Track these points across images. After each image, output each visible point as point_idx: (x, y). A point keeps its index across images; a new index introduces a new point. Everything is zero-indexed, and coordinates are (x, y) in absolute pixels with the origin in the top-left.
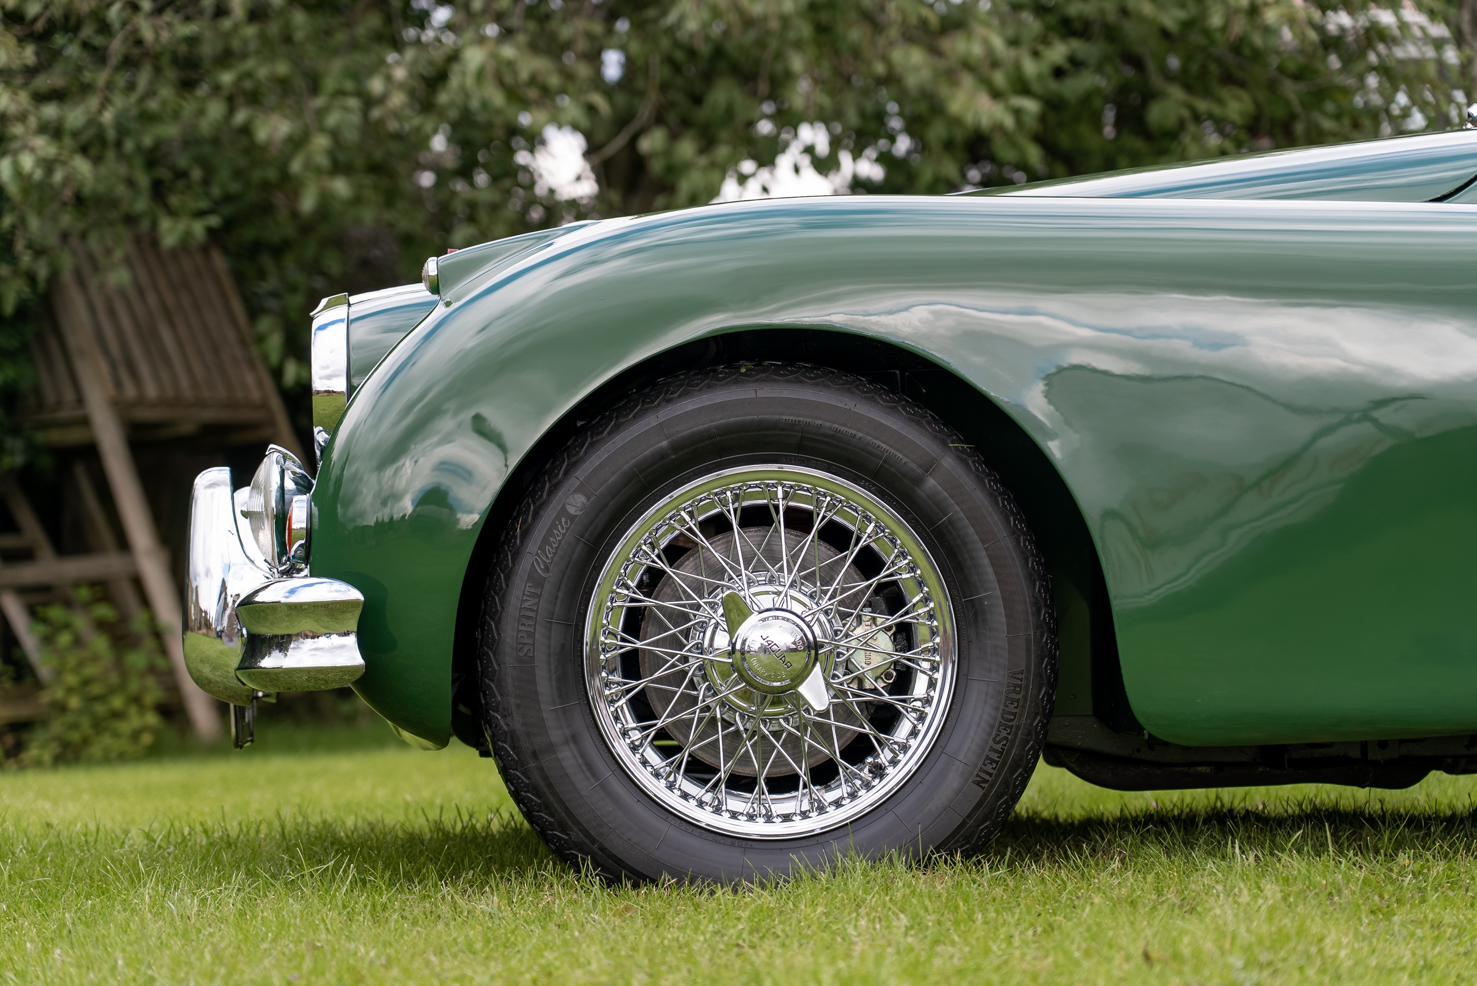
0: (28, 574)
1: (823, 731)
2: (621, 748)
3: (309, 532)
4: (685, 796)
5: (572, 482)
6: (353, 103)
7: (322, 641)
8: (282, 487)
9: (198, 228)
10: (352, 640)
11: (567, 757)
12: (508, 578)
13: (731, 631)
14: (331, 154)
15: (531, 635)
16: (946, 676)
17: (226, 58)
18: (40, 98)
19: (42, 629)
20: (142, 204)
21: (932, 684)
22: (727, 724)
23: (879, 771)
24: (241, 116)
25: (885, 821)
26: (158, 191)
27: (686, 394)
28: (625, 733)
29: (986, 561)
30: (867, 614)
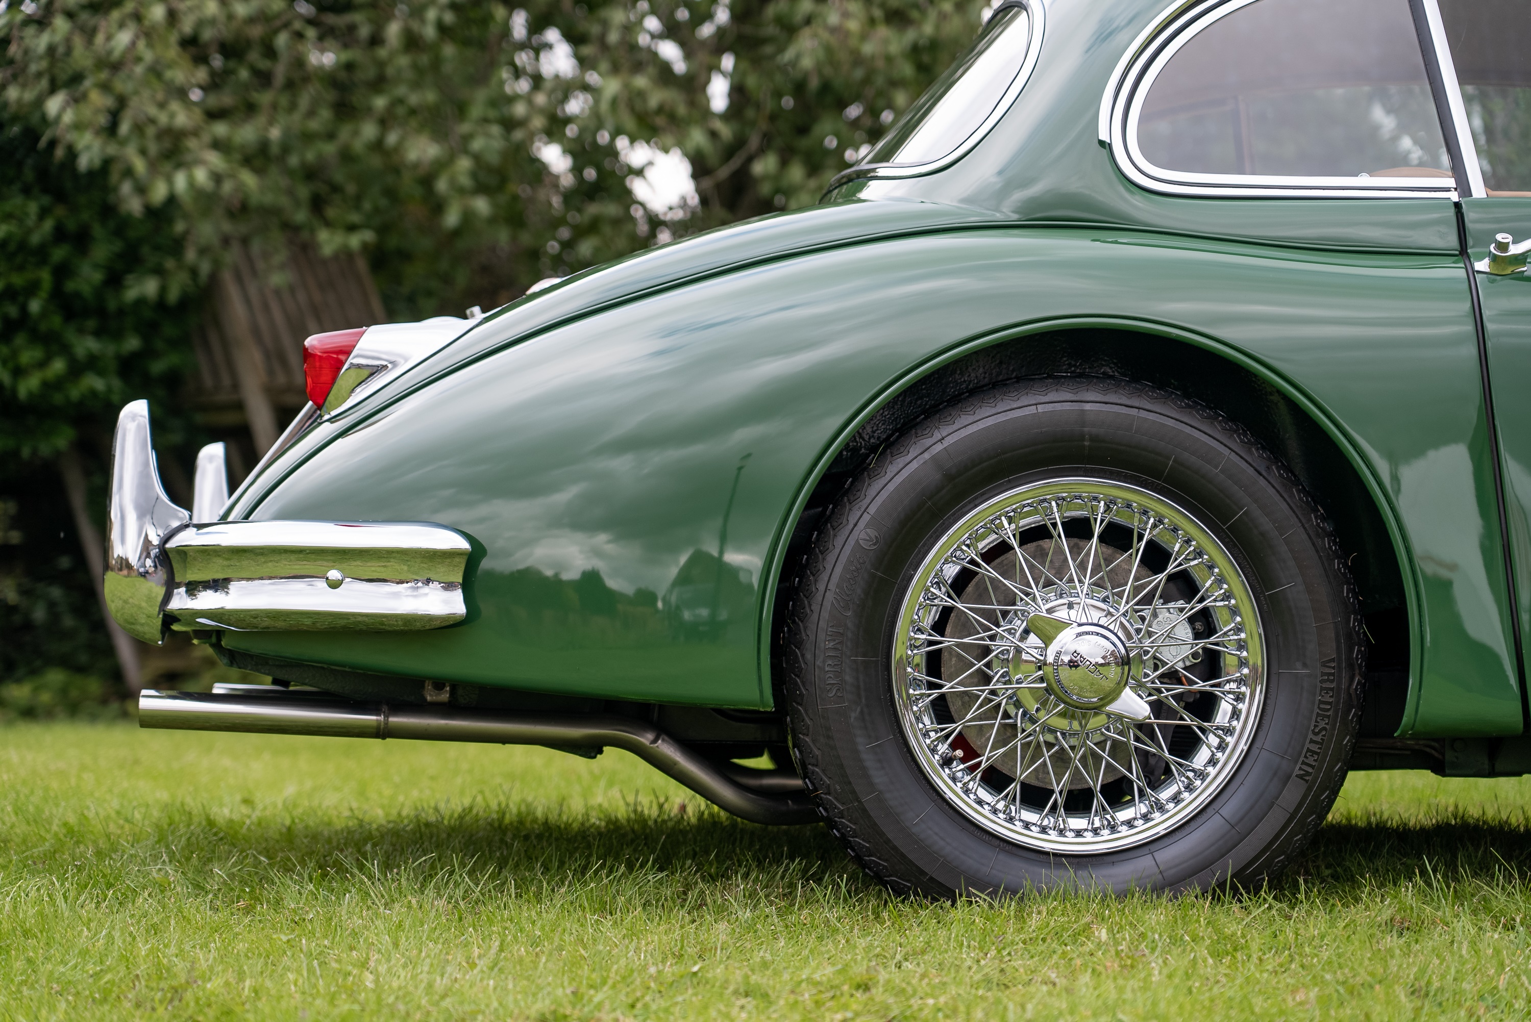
6: (495, 130)
9: (354, 242)
14: (474, 175)
17: (379, 83)
20: (301, 216)
24: (392, 138)
26: (317, 204)
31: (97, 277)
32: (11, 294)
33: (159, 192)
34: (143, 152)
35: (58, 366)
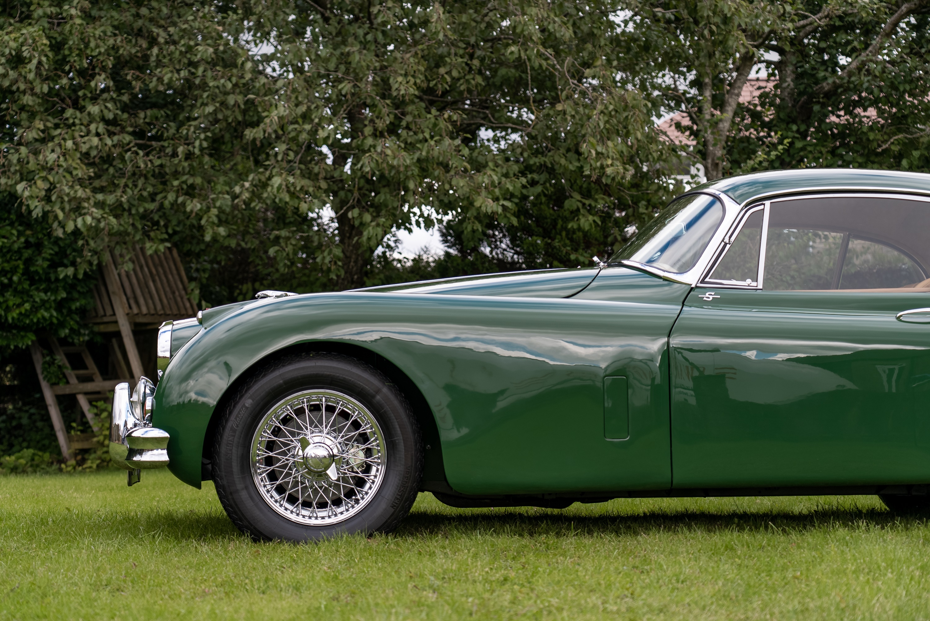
0: (90, 387)
1: (337, 486)
2: (262, 491)
3: (152, 411)
4: (286, 509)
5: (248, 395)
6: (228, 196)
7: (155, 452)
8: (145, 392)
9: (161, 248)
10: (165, 452)
11: (244, 495)
12: (223, 429)
13: (303, 450)
14: (218, 217)
15: (231, 450)
16: (382, 469)
18: (95, 190)
19: (95, 411)
20: (138, 236)
21: (377, 470)
22: (302, 483)
23: (357, 501)
24: (181, 200)
25: (359, 519)
27: (290, 364)
28: (265, 486)
29: (397, 426)
30: (355, 444)
31: (46, 264)
32: (4, 272)
33: (70, 227)
34: (63, 209)
35: (27, 306)
